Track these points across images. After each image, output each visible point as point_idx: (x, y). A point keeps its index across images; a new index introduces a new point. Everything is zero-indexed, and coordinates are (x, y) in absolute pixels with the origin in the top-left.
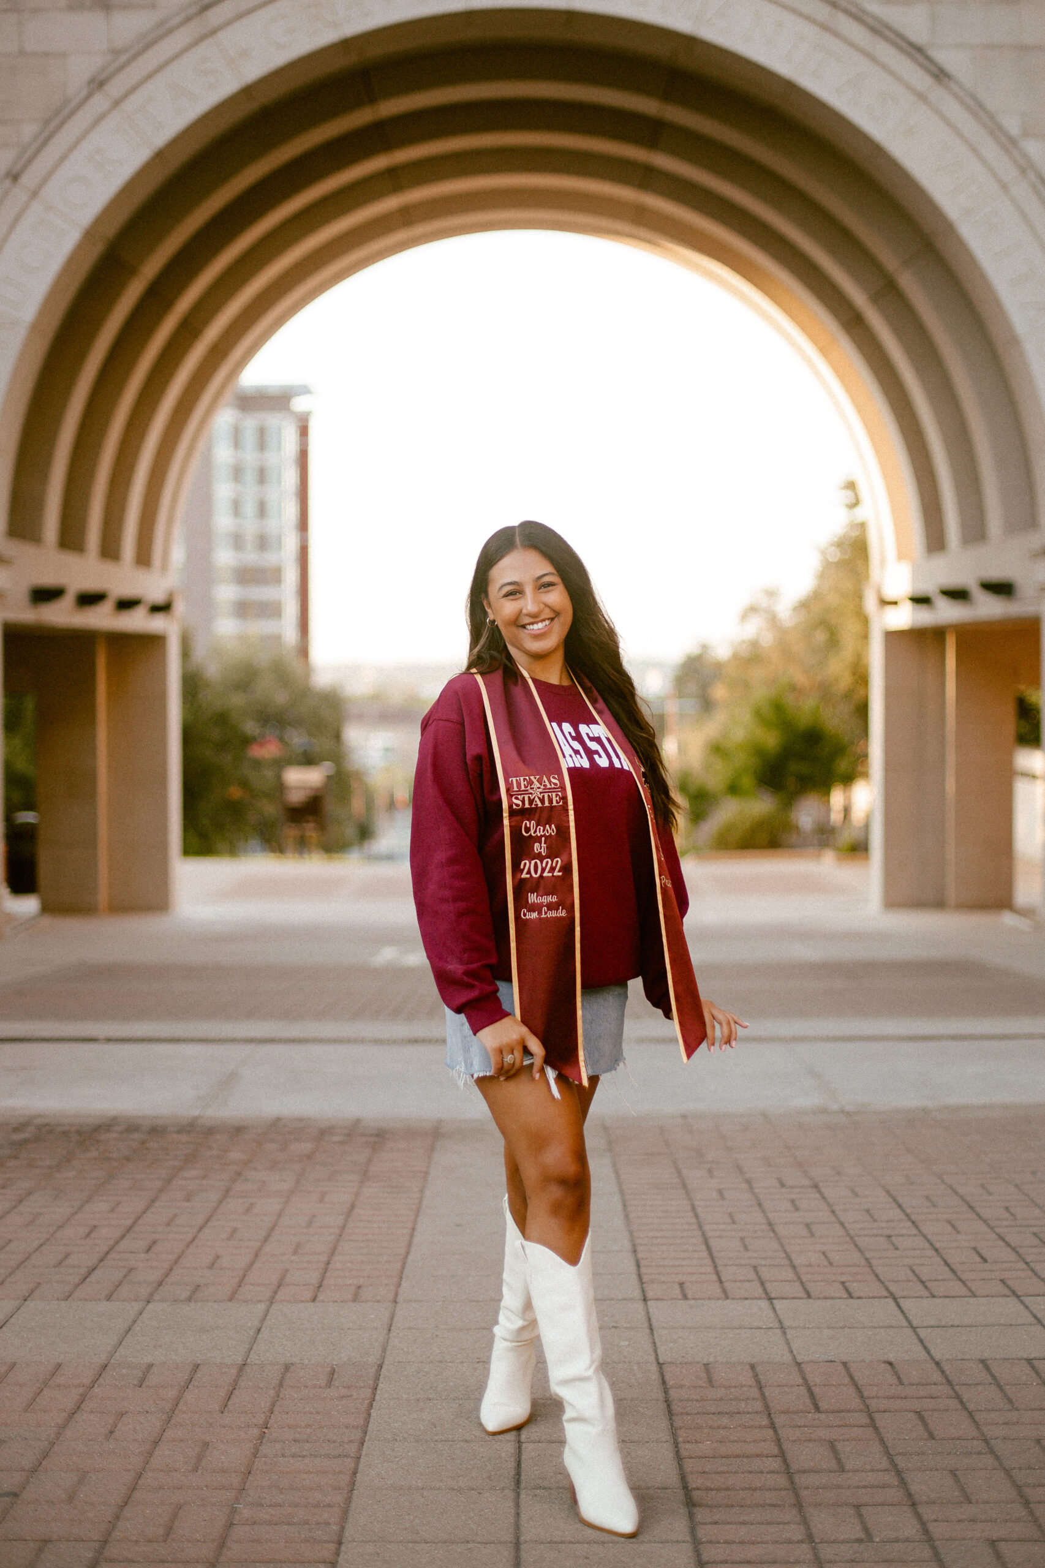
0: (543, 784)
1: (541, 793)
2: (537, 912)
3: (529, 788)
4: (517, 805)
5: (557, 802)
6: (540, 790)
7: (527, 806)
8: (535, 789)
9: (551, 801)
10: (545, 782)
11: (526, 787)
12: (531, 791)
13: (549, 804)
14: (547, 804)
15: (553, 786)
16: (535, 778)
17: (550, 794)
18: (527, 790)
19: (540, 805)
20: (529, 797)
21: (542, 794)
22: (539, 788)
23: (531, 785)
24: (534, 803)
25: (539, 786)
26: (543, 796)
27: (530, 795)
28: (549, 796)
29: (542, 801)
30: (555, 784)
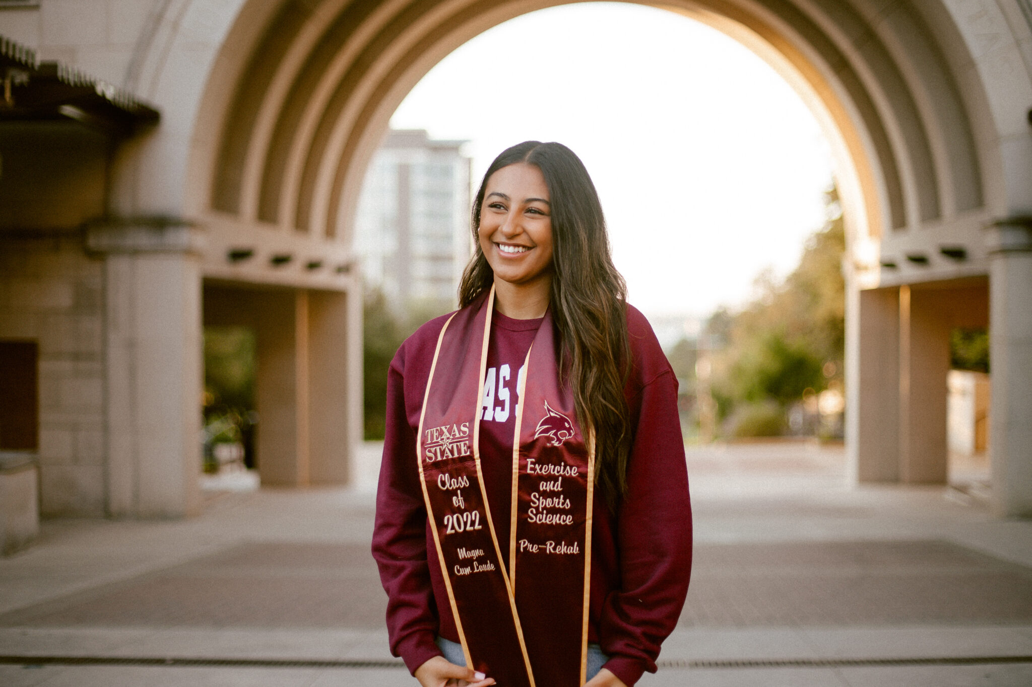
0: (452, 433)
1: (450, 443)
2: (469, 568)
3: (439, 439)
4: (430, 458)
5: (465, 453)
6: (450, 441)
7: (439, 458)
8: (445, 441)
9: (459, 451)
10: (454, 432)
11: (437, 439)
12: (441, 442)
13: (458, 454)
14: (456, 455)
15: (462, 434)
16: (446, 428)
17: (458, 444)
18: (438, 442)
19: (450, 457)
20: (440, 449)
21: (451, 445)
22: (448, 438)
23: (441, 436)
24: (445, 455)
25: (448, 435)
26: (452, 447)
27: (441, 447)
28: (457, 446)
29: (452, 452)
30: (464, 433)
